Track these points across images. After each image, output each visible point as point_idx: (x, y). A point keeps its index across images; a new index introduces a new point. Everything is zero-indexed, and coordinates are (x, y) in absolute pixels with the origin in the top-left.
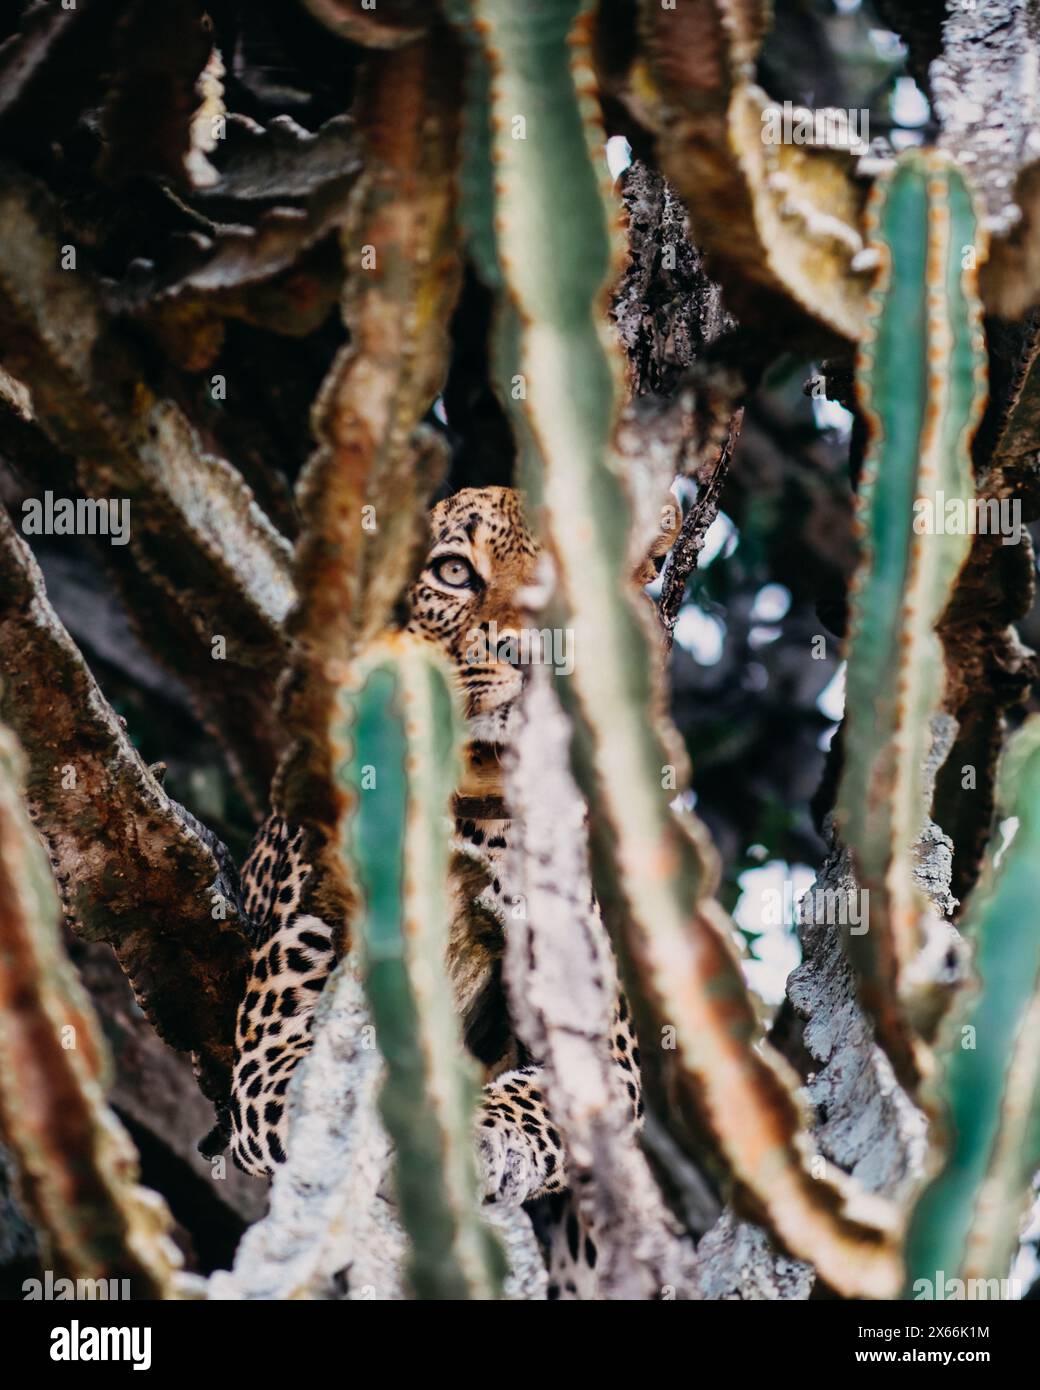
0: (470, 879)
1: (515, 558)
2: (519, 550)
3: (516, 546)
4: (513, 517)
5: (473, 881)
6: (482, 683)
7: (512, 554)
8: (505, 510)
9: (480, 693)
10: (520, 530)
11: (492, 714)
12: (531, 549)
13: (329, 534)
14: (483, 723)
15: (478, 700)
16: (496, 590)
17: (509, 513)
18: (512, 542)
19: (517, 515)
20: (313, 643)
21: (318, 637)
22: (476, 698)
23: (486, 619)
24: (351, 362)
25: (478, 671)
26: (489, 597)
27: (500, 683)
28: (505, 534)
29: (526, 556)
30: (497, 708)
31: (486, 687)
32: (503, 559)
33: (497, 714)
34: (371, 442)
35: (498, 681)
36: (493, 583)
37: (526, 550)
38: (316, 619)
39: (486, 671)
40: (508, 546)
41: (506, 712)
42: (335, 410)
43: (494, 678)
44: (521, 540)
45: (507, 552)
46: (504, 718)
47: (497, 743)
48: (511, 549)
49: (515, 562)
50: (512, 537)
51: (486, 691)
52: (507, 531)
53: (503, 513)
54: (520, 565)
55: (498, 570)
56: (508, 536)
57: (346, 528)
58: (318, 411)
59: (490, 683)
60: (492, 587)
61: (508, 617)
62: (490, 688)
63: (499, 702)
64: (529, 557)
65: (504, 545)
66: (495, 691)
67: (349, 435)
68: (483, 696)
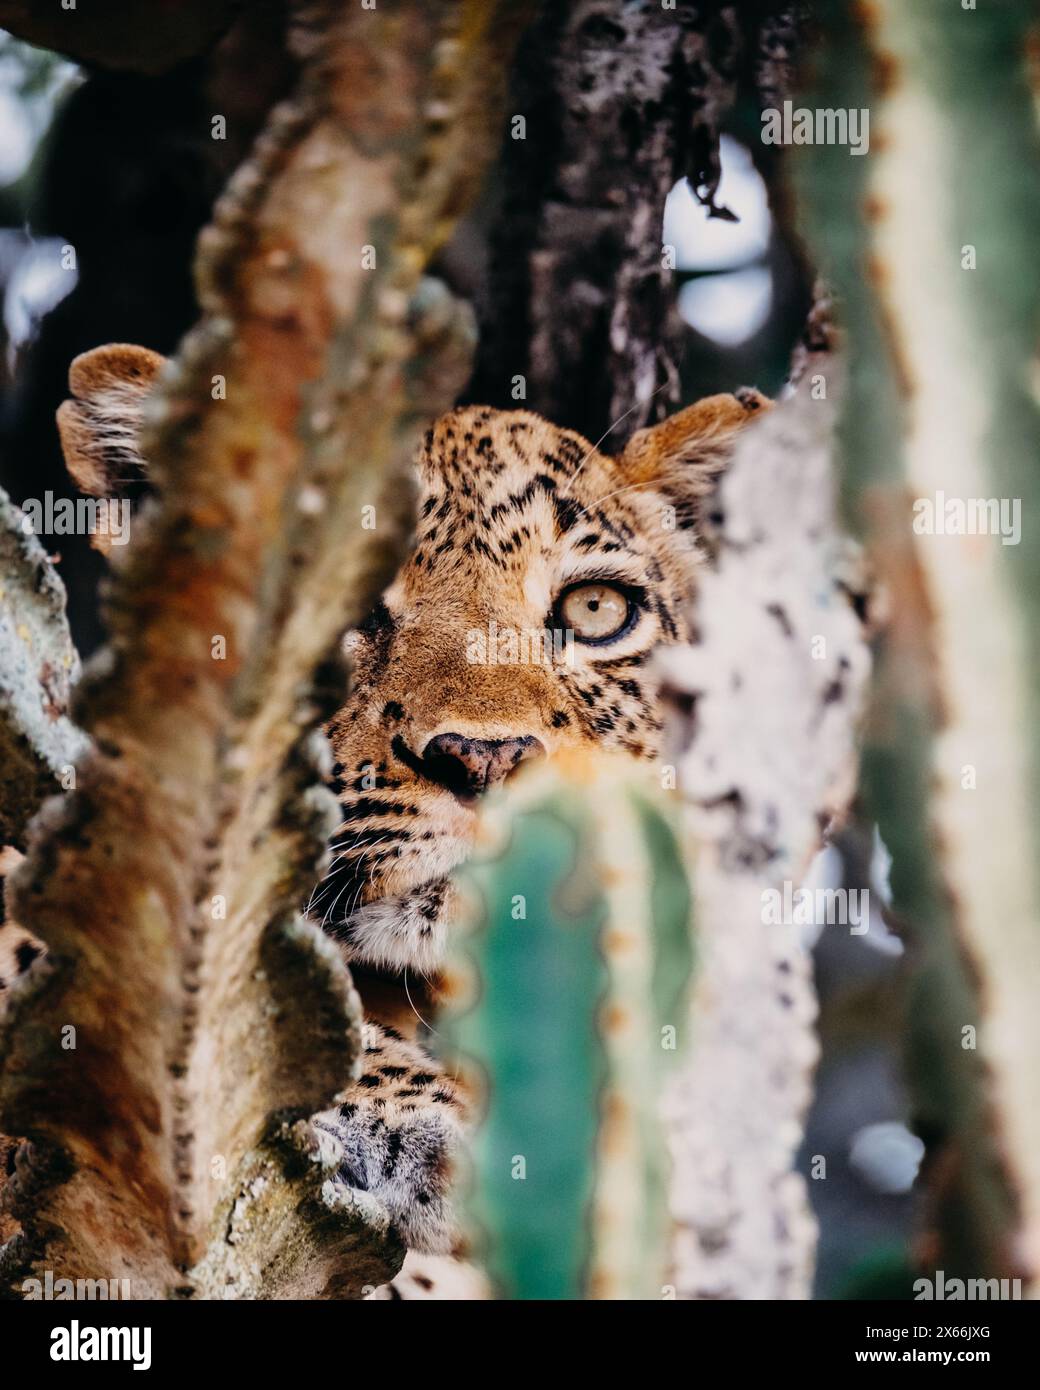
0: (352, 1267)
1: (458, 564)
2: (467, 547)
3: (460, 537)
4: (451, 471)
5: (356, 1271)
6: (388, 835)
7: (454, 555)
8: (435, 457)
9: (381, 858)
10: (468, 504)
11: (403, 905)
12: (495, 548)
13: (202, 511)
14: (382, 924)
15: (378, 873)
16: (416, 632)
17: (442, 465)
18: (452, 530)
19: (457, 469)
20: (127, 743)
21: (140, 730)
22: (373, 867)
23: (394, 696)
24: (299, 133)
25: (381, 809)
26: (401, 648)
27: (428, 836)
28: (435, 511)
29: (483, 561)
30: (416, 892)
31: (395, 843)
32: (431, 566)
33: (415, 904)
34: (326, 314)
35: (424, 831)
36: (409, 617)
37: (483, 547)
38: (145, 692)
39: (398, 809)
40: (442, 538)
41: (437, 902)
42: (249, 239)
43: (417, 826)
44: (470, 525)
45: (439, 550)
46: (430, 915)
47: (410, 969)
48: (449, 544)
49: (460, 573)
50: (449, 519)
51: (396, 853)
52: (440, 504)
53: (430, 463)
54: (471, 581)
55: (421, 590)
56: (442, 515)
57: (243, 498)
58: (212, 239)
59: (405, 836)
60: (408, 625)
61: (448, 691)
62: (406, 847)
63: (424, 879)
64: (492, 564)
65: (432, 534)
66: (415, 852)
67: (273, 297)
68: (389, 862)
